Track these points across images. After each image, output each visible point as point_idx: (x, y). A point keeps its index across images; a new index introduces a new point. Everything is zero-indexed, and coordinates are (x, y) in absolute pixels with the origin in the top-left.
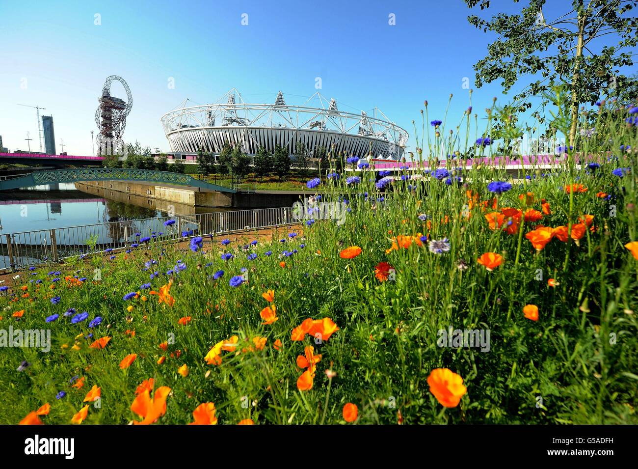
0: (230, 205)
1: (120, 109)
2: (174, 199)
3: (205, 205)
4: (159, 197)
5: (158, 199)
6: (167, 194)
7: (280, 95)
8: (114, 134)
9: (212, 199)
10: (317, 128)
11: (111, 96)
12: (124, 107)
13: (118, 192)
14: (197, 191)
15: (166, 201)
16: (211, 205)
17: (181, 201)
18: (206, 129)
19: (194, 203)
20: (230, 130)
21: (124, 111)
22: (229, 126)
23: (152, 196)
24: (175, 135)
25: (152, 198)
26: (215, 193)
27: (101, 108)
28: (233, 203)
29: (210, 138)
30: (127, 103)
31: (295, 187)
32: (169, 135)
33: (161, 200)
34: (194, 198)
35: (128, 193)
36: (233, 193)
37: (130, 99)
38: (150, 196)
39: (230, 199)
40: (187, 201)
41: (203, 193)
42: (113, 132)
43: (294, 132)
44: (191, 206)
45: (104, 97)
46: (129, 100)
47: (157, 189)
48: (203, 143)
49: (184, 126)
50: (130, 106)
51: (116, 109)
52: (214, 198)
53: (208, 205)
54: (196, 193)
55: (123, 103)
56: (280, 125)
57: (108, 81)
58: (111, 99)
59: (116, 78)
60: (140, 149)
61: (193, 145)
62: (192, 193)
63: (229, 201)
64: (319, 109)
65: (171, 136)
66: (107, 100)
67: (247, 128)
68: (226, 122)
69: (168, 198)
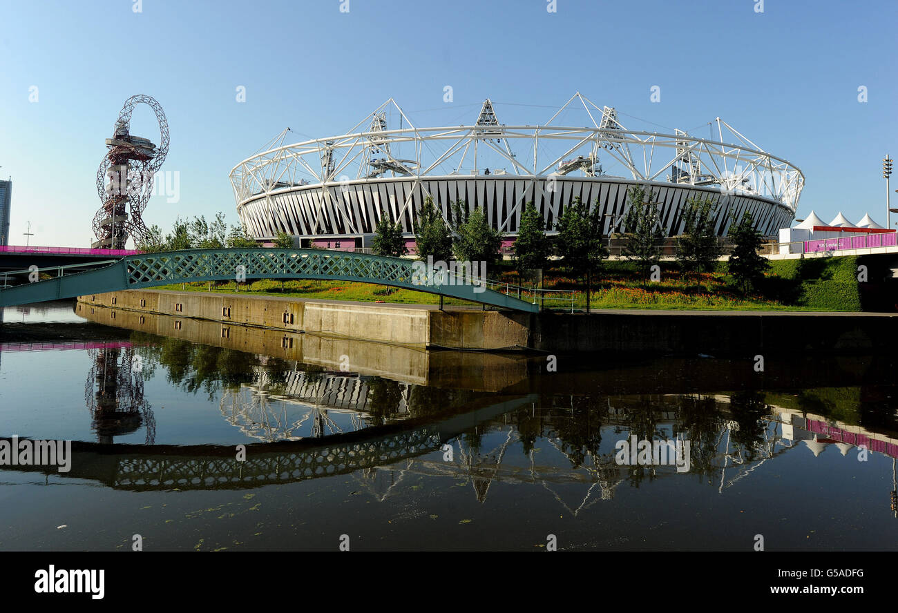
0: (524, 344)
1: (145, 158)
2: (361, 332)
3: (456, 344)
4: (316, 328)
5: (311, 334)
6: (341, 321)
7: (488, 107)
8: (127, 210)
9: (476, 329)
10: (582, 173)
11: (131, 134)
12: (151, 155)
13: (194, 322)
14: (436, 308)
15: (336, 337)
16: (472, 345)
17: (386, 336)
18: (330, 187)
19: (425, 340)
20: (382, 187)
21: (153, 161)
22: (378, 179)
23: (294, 327)
24: (259, 203)
25: (295, 331)
26: (484, 316)
27: (110, 158)
28: (531, 341)
29: (336, 206)
30: (158, 147)
31: (635, 300)
32: (245, 204)
33: (319, 335)
34: (426, 328)
35: (224, 322)
36: (533, 315)
37: (166, 138)
38: (289, 326)
39: (525, 329)
40: (403, 336)
41: (453, 314)
42: (127, 205)
43: (529, 185)
44: (418, 350)
45: (119, 137)
46: (163, 139)
47: (312, 308)
48: (319, 218)
49: (279, 185)
50: (163, 153)
51: (135, 158)
52: (481, 326)
53: (465, 345)
54: (433, 315)
55: (150, 146)
56: (487, 172)
57: (128, 107)
58: (129, 139)
59: (142, 100)
60: (224, 227)
61: (298, 224)
62: (423, 315)
63: (522, 334)
64: (587, 129)
65: (249, 206)
66: (122, 142)
67: (419, 180)
68: (372, 170)
69: (341, 329)
